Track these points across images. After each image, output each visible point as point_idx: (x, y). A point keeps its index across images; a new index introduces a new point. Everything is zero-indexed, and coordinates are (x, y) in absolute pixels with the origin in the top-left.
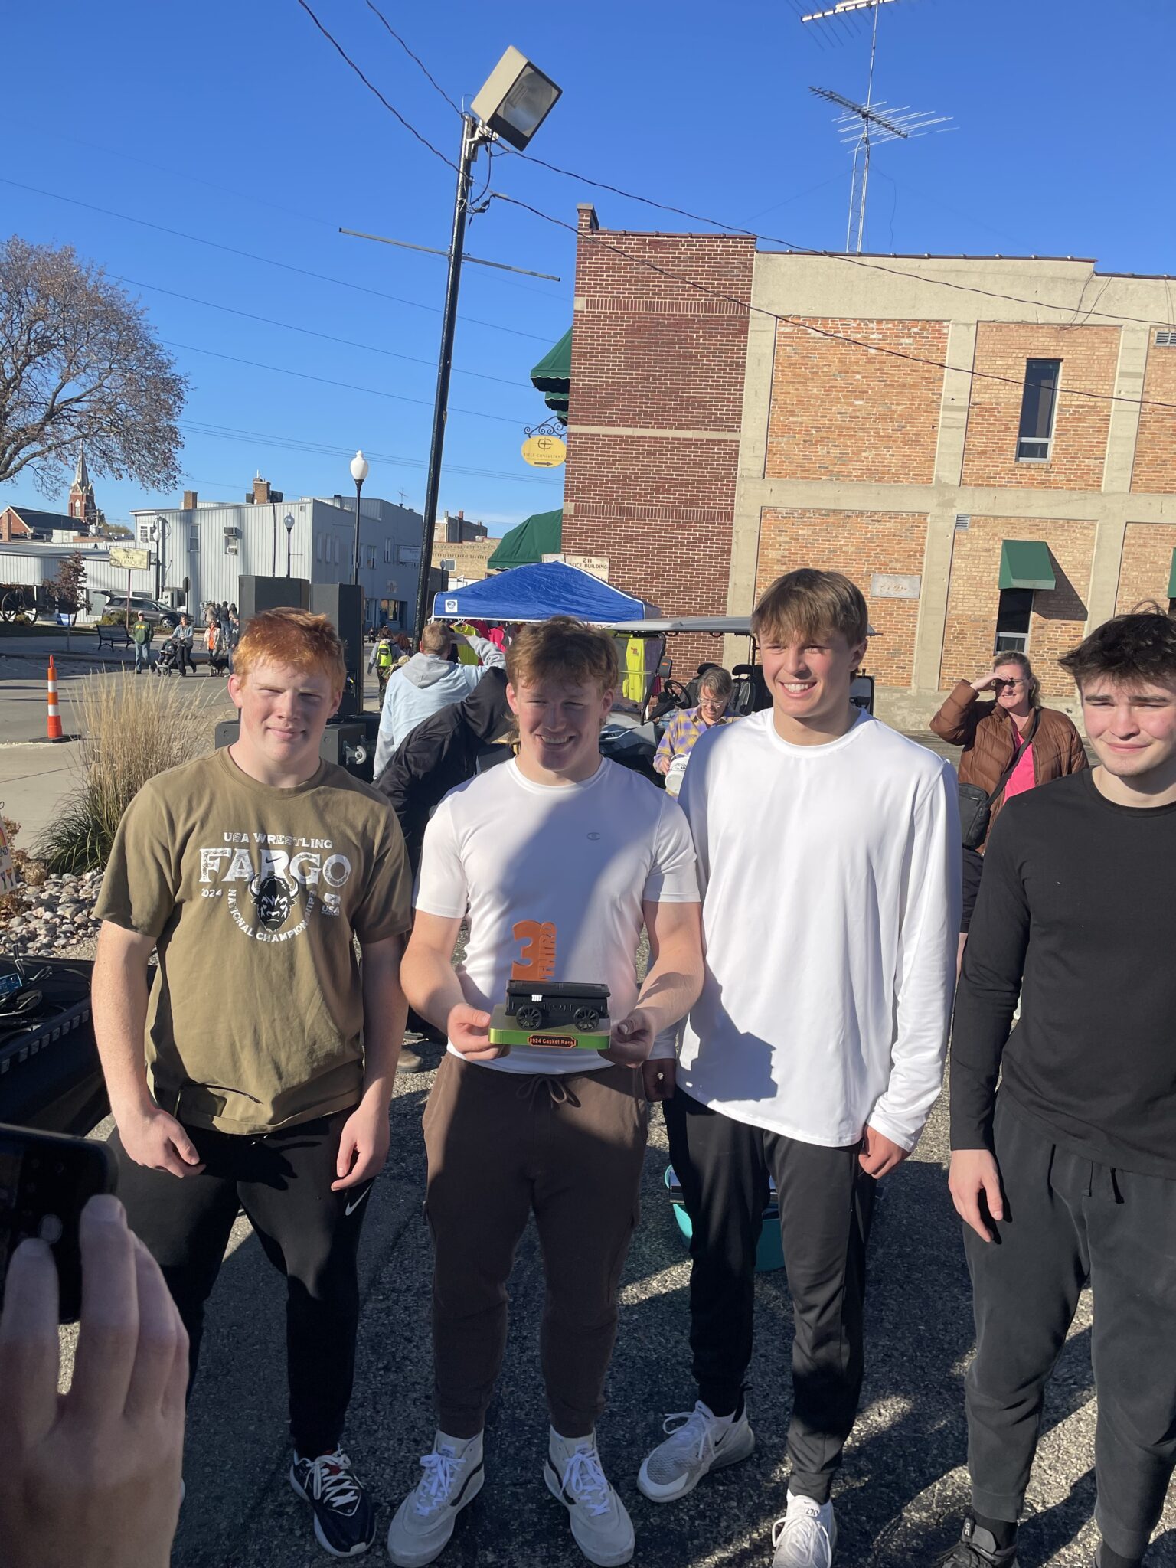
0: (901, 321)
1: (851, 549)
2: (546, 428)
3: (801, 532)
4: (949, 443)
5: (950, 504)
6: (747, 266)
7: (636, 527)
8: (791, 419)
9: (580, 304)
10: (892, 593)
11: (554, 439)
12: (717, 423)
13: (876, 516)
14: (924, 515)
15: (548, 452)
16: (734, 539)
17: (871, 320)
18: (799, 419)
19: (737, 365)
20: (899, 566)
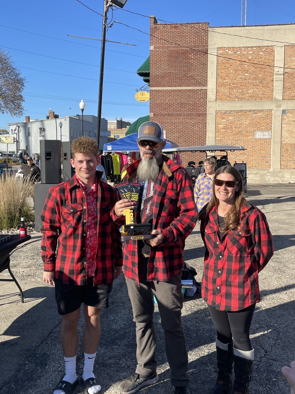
0: (259, 47)
1: (248, 123)
2: (143, 89)
3: (230, 118)
4: (278, 86)
5: (280, 106)
6: (206, 32)
7: (174, 120)
8: (224, 81)
9: (152, 48)
10: (262, 137)
11: (146, 92)
12: (200, 84)
13: (255, 112)
14: (271, 110)
15: (143, 97)
16: (207, 122)
17: (249, 47)
18: (227, 81)
19: (205, 65)
20: (264, 128)
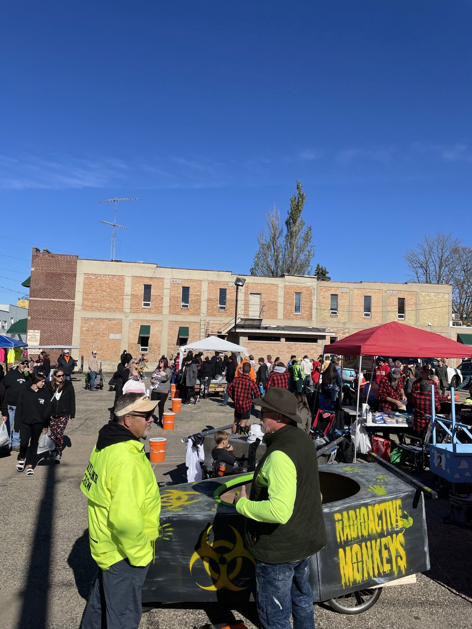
0: (114, 275)
1: (104, 327)
2: (24, 298)
3: (91, 323)
4: (127, 303)
5: (128, 317)
6: (76, 262)
7: (47, 322)
8: (88, 297)
9: (33, 269)
10: (114, 338)
11: (26, 301)
12: (69, 297)
13: (110, 320)
14: (122, 319)
15: (24, 304)
16: (74, 325)
17: (107, 275)
18: (90, 297)
19: (74, 284)
20: (116, 331)
